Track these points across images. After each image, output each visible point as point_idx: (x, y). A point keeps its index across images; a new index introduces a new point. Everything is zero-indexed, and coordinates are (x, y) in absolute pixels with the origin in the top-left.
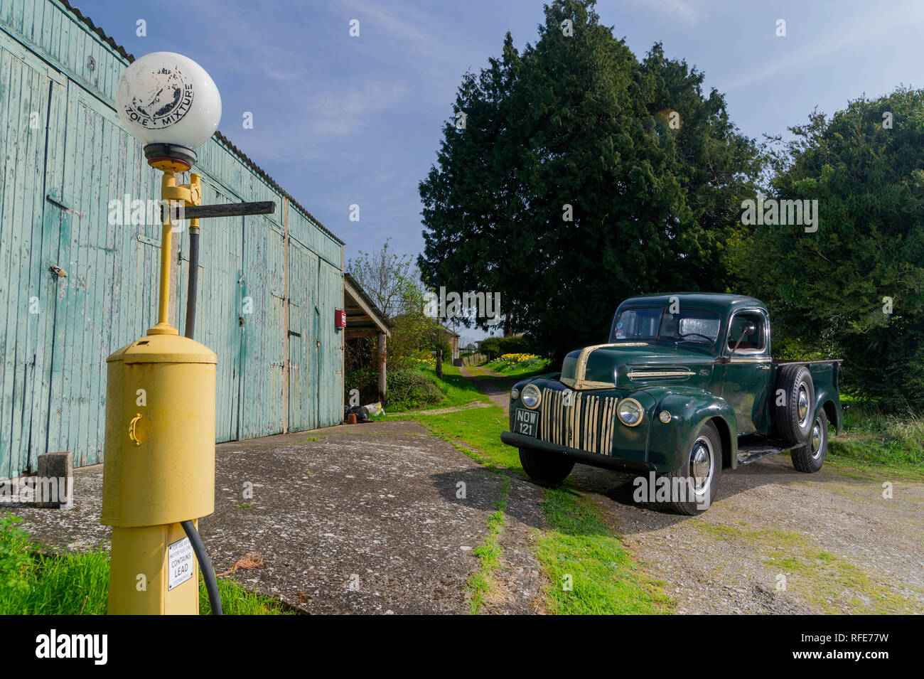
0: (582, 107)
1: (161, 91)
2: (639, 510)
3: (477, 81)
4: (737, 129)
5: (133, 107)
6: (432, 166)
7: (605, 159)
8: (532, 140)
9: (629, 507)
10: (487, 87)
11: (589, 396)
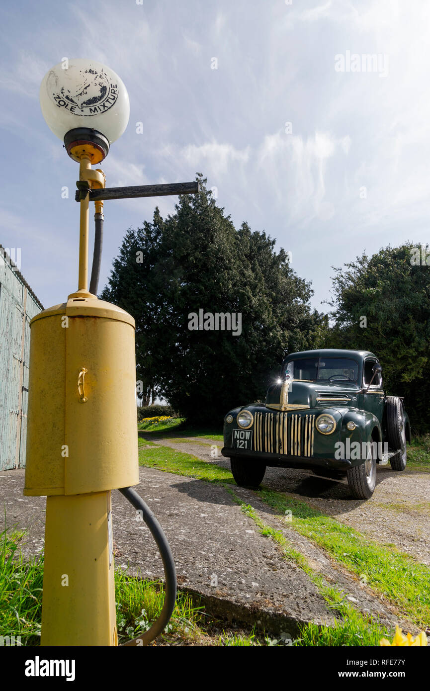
0: (207, 252)
1: (89, 86)
2: (326, 500)
3: (136, 235)
4: (295, 273)
5: (61, 95)
6: (105, 286)
7: (223, 285)
8: (175, 271)
9: (317, 499)
10: (141, 239)
11: (293, 415)
